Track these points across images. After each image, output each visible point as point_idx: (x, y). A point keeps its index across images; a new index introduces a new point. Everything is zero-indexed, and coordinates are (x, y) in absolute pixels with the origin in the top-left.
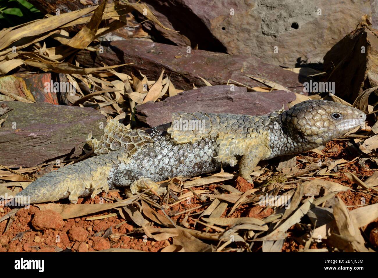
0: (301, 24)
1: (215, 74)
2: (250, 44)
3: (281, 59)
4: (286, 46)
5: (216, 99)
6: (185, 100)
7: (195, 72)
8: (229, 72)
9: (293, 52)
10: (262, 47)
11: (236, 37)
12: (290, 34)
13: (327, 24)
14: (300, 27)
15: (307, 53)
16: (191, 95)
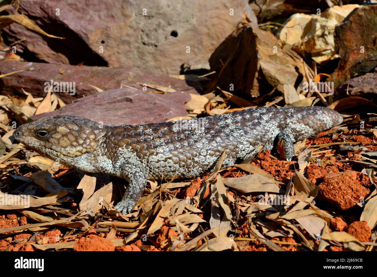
0: (180, 32)
1: (103, 85)
2: (131, 56)
3: (164, 69)
4: (167, 55)
5: (115, 102)
6: (83, 106)
7: (82, 85)
8: (117, 82)
9: (175, 60)
10: (143, 58)
11: (116, 49)
12: (170, 43)
13: (204, 30)
14: (179, 35)
15: (188, 61)
16: (87, 101)
